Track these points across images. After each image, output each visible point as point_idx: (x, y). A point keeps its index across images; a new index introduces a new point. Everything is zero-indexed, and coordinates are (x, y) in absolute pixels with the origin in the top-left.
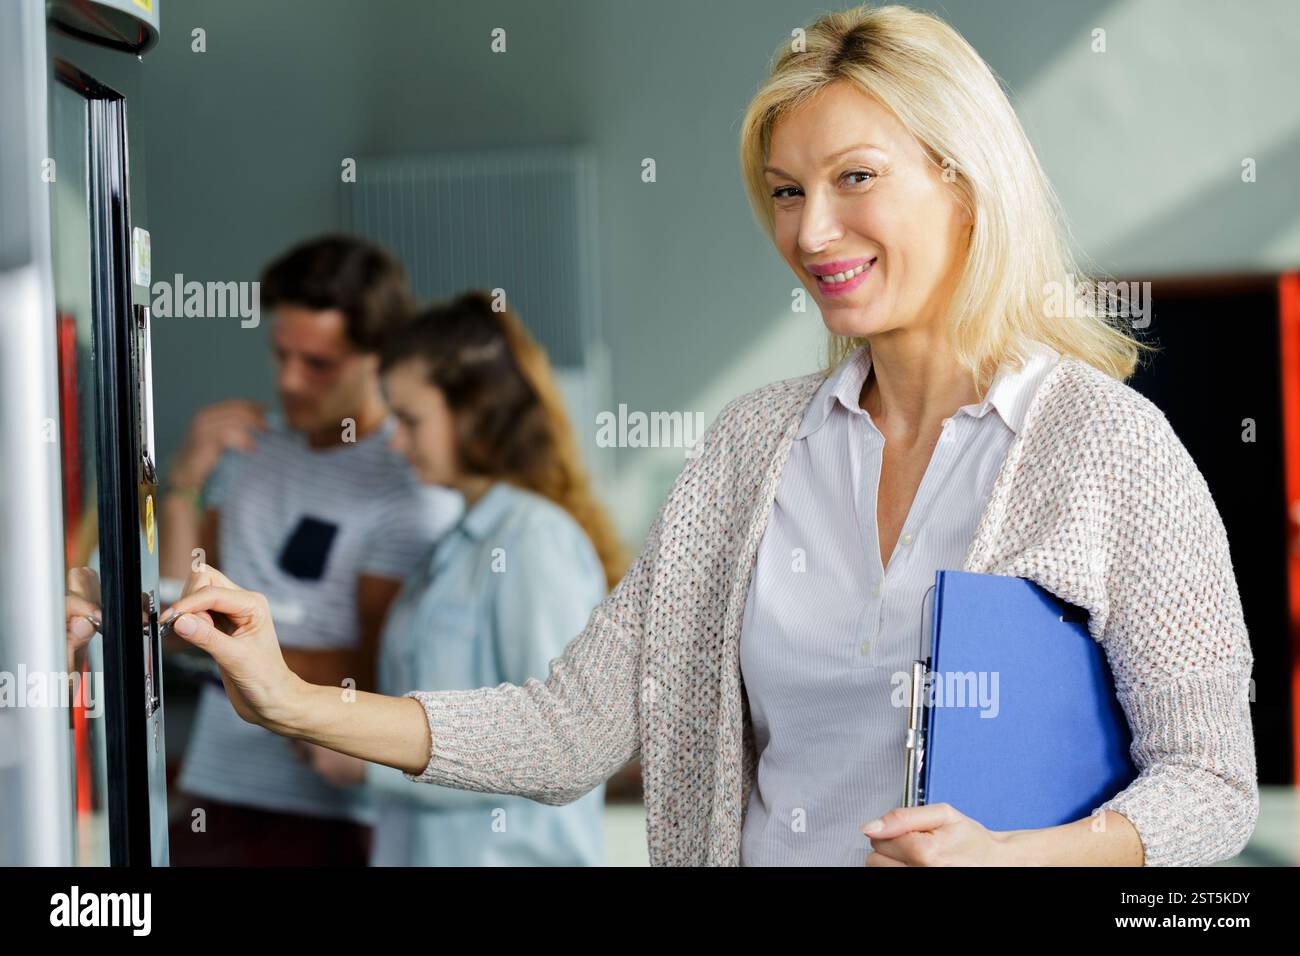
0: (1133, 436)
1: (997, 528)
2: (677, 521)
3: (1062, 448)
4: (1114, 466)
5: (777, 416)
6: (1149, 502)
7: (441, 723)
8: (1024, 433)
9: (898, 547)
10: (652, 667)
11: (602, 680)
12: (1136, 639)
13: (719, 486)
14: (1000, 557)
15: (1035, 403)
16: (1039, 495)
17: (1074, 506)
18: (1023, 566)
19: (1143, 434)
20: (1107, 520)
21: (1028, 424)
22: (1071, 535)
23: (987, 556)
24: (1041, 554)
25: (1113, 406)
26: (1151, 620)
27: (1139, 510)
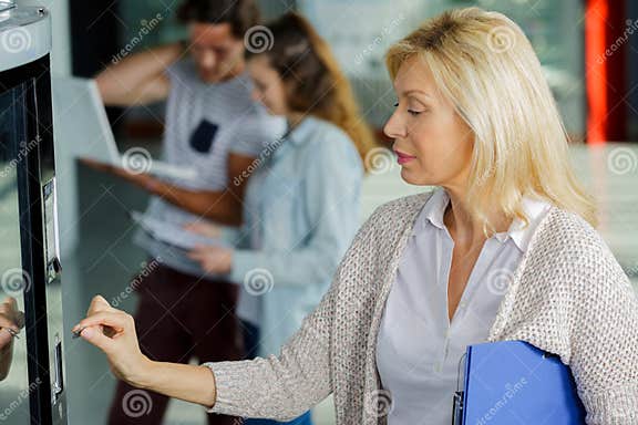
0: (586, 261)
1: (510, 308)
2: (348, 278)
3: (547, 266)
4: (575, 278)
5: (400, 222)
6: (594, 297)
7: (222, 383)
8: (528, 254)
9: (458, 308)
10: (337, 358)
11: (308, 360)
12: (586, 368)
13: (370, 259)
14: (511, 325)
15: (534, 237)
16: (533, 291)
17: (551, 300)
18: (520, 334)
19: (592, 260)
20: (571, 306)
21: (530, 248)
22: (549, 317)
23: (504, 324)
24: (531, 328)
25: (576, 243)
26: (595, 359)
27: (589, 301)
